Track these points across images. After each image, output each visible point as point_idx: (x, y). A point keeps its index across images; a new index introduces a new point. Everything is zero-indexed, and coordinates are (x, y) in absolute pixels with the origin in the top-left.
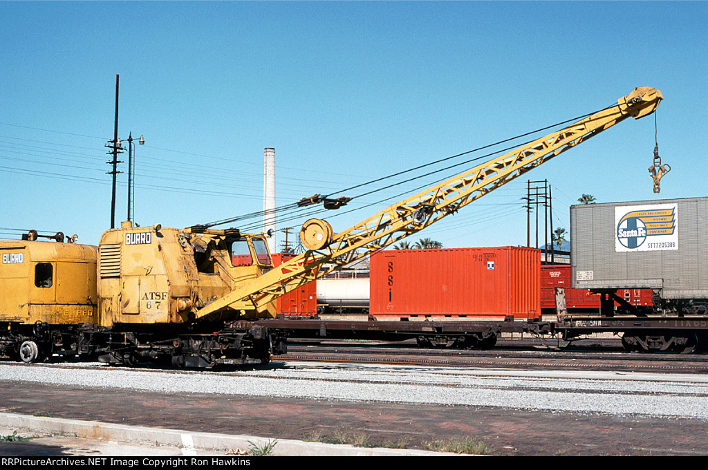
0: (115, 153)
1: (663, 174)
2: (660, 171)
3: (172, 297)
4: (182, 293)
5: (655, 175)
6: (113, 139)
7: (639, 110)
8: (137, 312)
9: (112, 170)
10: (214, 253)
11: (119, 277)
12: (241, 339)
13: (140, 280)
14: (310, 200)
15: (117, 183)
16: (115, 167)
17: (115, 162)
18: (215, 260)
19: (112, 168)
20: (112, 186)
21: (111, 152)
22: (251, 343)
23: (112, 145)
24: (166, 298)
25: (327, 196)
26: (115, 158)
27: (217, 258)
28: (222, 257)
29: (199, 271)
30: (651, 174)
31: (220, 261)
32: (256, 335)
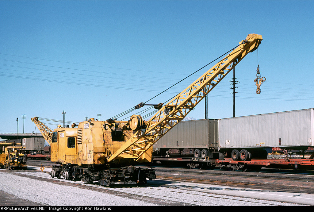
0: (234, 84)
1: (262, 82)
2: (260, 81)
3: (95, 153)
4: (100, 151)
5: (258, 83)
6: (233, 78)
7: (250, 47)
8: (85, 159)
9: (233, 92)
10: (125, 131)
11: (81, 143)
12: (124, 172)
13: (86, 145)
14: (139, 105)
15: (235, 97)
16: (234, 90)
17: (234, 88)
18: (125, 135)
19: (233, 91)
20: (233, 98)
21: (232, 83)
22: (129, 174)
23: (233, 80)
24: (93, 153)
25: (144, 103)
26: (234, 86)
27: (126, 134)
28: (129, 133)
29: (113, 140)
30: (256, 83)
31: (127, 135)
32: (129, 170)
